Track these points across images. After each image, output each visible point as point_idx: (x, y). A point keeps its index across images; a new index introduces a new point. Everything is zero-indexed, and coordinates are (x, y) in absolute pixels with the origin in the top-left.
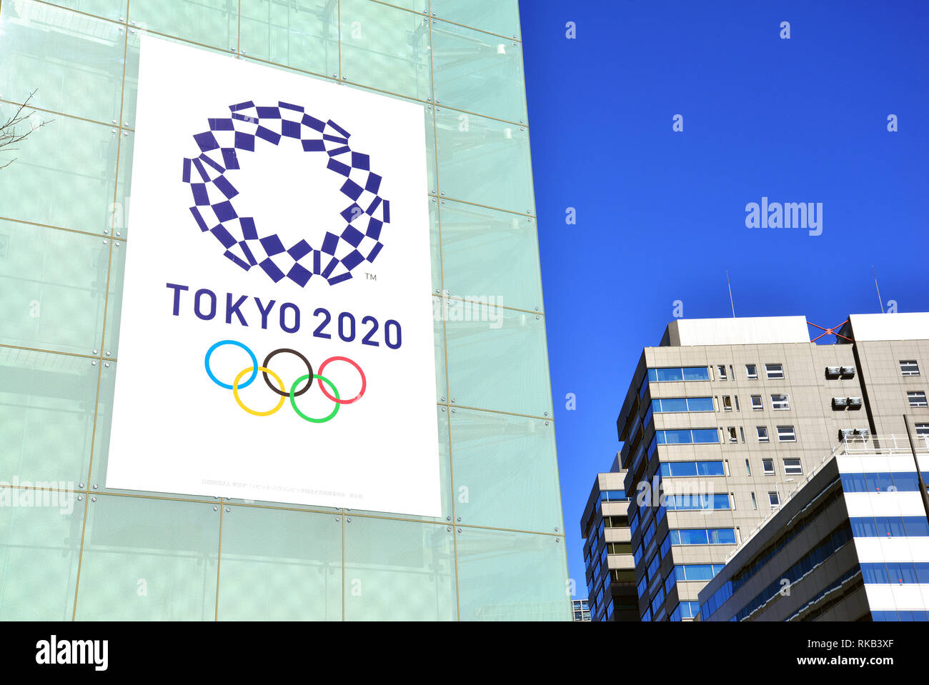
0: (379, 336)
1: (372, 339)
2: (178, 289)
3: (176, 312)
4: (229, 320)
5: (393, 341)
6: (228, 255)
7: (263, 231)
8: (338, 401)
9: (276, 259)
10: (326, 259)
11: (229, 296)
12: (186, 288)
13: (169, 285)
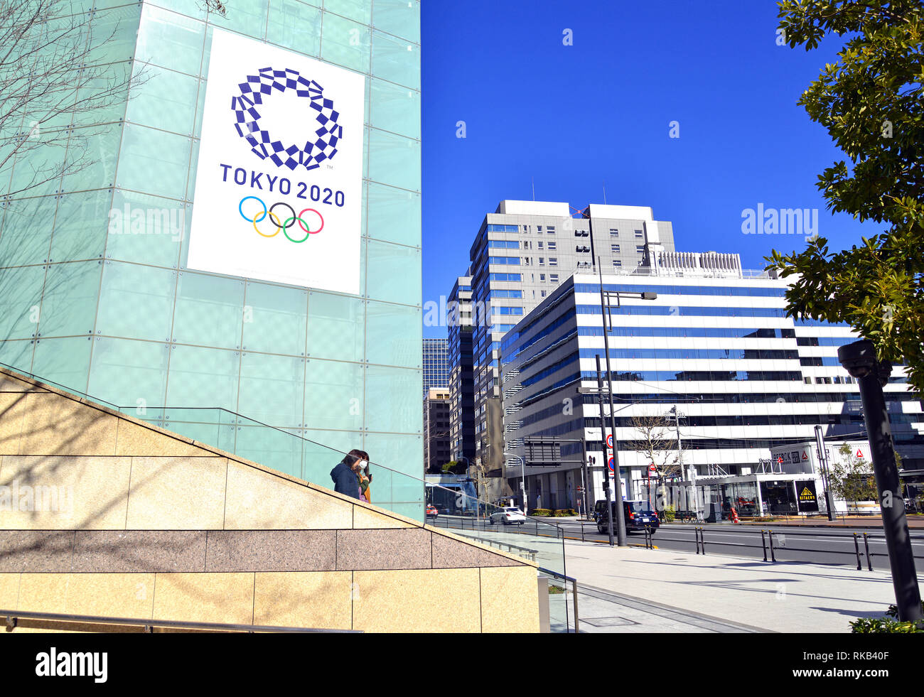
0: (332, 199)
1: (328, 201)
2: (226, 167)
3: (225, 180)
4: (252, 186)
5: (340, 202)
6: (254, 150)
7: (273, 139)
8: (308, 232)
9: (279, 154)
10: (306, 156)
11: (253, 173)
12: (230, 167)
13: (222, 165)
